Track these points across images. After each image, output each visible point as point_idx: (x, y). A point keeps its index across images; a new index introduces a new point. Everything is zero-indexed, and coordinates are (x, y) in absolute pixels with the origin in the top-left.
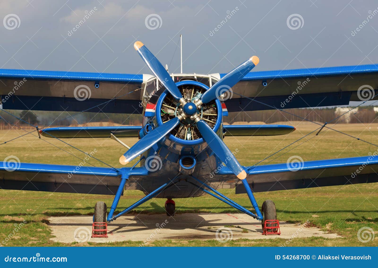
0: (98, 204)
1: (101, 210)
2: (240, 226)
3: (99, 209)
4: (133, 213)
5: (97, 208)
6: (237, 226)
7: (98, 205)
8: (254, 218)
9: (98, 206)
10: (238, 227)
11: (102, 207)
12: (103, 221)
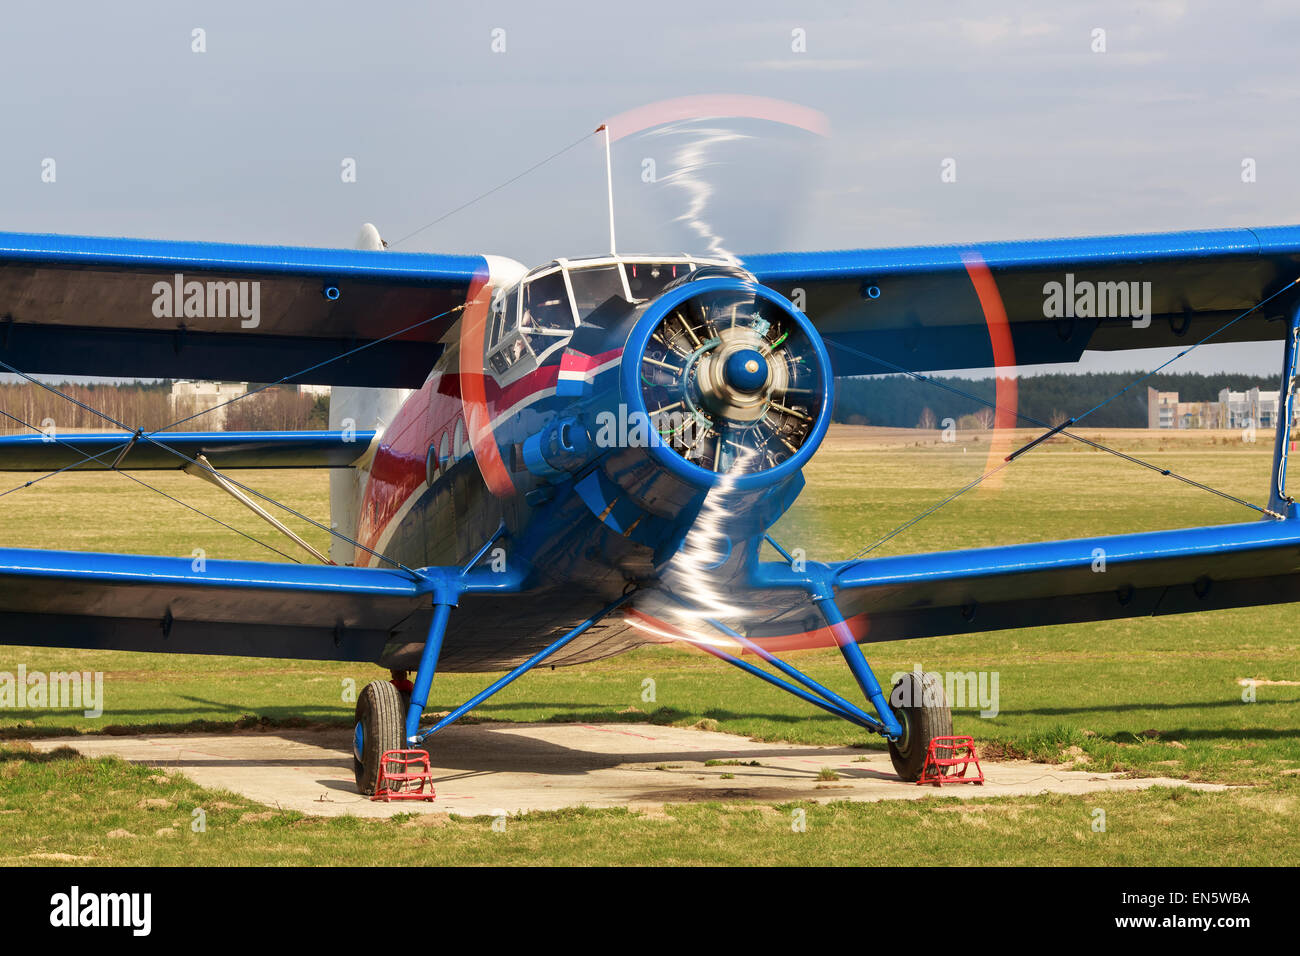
0: (376, 690)
1: (393, 709)
2: (757, 760)
3: (383, 704)
4: (259, 726)
5: (378, 701)
6: (748, 760)
7: (376, 693)
8: (871, 732)
9: (377, 696)
10: (754, 764)
11: (392, 699)
12: (399, 747)
